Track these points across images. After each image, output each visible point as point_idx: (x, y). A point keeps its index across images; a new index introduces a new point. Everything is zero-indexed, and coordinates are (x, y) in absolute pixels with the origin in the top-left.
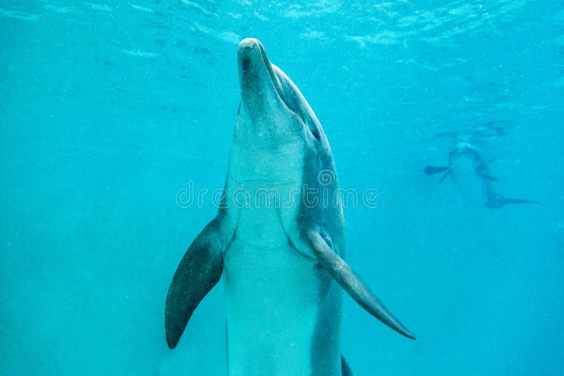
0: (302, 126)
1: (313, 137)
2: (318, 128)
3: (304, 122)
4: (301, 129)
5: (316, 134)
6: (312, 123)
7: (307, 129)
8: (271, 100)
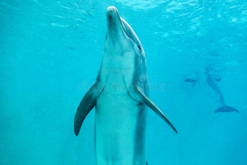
0: (134, 44)
1: (138, 49)
2: (140, 45)
3: (135, 42)
4: (133, 46)
5: (139, 47)
6: (138, 43)
7: (136, 45)
8: (121, 33)
